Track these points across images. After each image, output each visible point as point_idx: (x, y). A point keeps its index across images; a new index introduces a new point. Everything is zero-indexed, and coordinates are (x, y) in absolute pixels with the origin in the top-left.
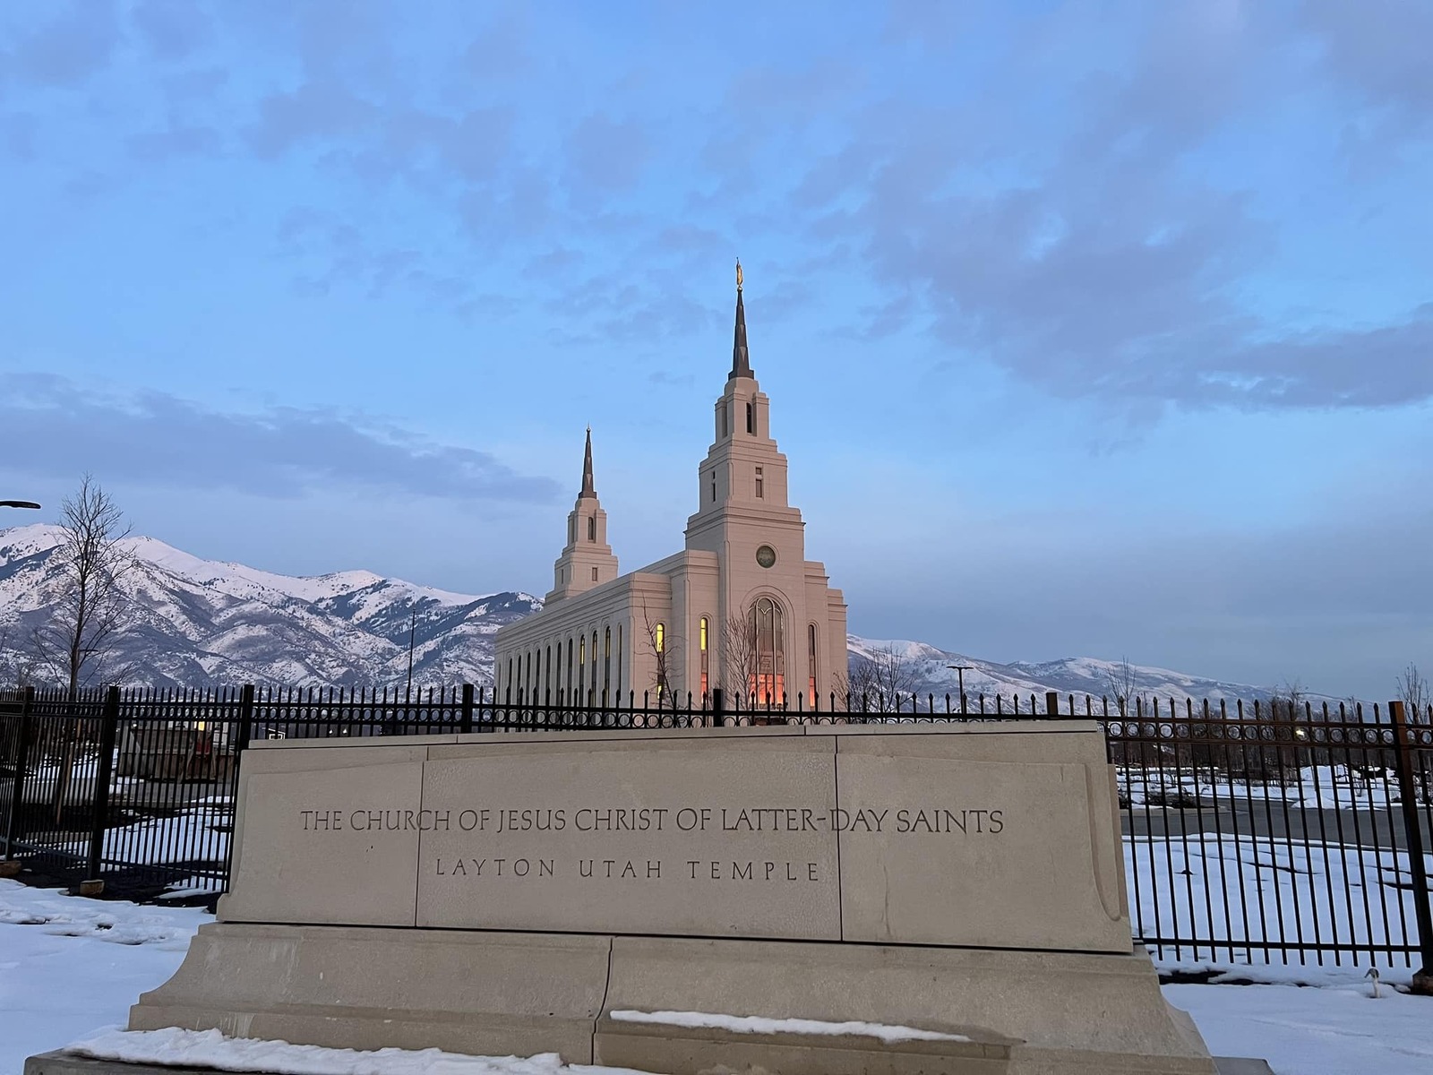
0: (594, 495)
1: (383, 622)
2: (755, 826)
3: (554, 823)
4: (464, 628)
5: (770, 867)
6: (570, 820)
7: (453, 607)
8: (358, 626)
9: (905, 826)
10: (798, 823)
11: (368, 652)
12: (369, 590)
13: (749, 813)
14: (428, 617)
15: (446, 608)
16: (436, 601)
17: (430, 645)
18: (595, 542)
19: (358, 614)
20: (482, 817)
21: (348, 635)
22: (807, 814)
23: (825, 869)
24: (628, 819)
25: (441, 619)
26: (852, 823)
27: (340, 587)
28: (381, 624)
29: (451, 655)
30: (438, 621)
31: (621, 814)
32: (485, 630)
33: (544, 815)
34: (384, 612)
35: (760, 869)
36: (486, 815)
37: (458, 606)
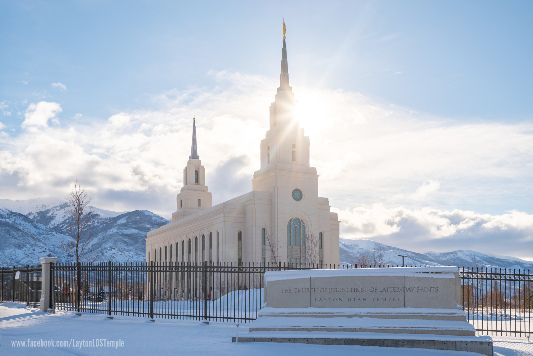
0: (198, 158)
1: (67, 227)
2: (387, 291)
3: (342, 290)
4: (114, 230)
5: (390, 299)
6: (346, 290)
7: (107, 218)
8: (53, 229)
9: (418, 290)
10: (396, 290)
11: (60, 244)
12: (58, 208)
13: (385, 288)
14: (93, 224)
15: (103, 219)
16: (97, 215)
17: (95, 241)
18: (199, 185)
19: (52, 222)
20: (325, 290)
21: (48, 234)
22: (398, 288)
23: (402, 299)
24: (359, 290)
25: (100, 225)
26: (407, 290)
27: (41, 206)
28: (66, 228)
29: (108, 246)
30: (99, 226)
31: (357, 289)
32: (126, 232)
33: (339, 289)
34: (67, 221)
35: (387, 299)
36: (326, 289)
37: (110, 218)
